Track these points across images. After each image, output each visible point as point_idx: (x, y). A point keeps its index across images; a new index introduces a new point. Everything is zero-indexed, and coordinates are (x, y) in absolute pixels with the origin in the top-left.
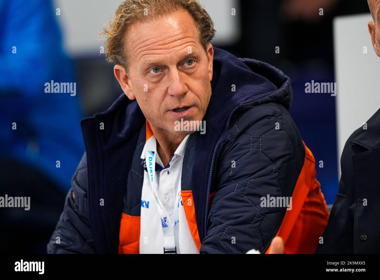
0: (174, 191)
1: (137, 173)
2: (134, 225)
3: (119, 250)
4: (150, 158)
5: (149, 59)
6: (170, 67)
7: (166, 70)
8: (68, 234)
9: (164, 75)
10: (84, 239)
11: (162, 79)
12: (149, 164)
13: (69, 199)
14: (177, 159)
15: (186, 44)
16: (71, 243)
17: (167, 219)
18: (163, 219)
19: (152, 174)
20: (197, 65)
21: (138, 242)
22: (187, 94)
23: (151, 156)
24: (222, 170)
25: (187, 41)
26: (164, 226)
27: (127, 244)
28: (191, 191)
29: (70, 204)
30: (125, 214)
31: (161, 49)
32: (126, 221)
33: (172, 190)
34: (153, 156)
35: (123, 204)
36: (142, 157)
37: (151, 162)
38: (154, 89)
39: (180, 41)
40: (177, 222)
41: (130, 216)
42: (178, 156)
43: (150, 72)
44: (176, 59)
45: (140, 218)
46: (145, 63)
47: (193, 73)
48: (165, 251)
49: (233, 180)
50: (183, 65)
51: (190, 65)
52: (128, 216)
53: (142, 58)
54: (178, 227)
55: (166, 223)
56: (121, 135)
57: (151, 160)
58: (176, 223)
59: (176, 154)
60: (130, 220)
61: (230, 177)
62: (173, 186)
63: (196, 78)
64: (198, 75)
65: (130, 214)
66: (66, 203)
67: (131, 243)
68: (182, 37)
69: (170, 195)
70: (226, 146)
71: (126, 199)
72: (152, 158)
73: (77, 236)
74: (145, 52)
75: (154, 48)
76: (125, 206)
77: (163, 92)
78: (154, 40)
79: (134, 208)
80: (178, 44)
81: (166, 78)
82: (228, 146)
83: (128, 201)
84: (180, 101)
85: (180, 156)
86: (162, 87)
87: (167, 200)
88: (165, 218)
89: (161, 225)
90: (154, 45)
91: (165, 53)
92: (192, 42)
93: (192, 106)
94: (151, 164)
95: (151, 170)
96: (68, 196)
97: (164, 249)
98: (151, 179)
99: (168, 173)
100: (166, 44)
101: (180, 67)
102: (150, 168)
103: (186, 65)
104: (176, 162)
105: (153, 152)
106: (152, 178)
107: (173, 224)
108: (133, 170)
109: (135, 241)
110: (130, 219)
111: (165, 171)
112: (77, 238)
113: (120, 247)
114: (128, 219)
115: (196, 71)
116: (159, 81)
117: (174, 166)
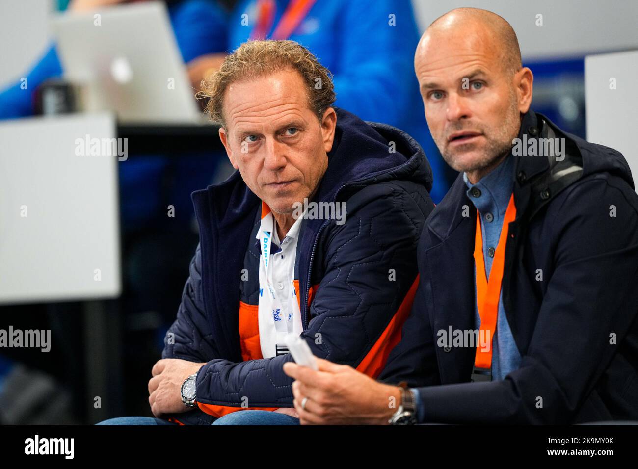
0: (288, 278)
1: (255, 255)
2: (253, 315)
3: (241, 344)
4: (265, 239)
5: (243, 126)
6: (266, 136)
7: (263, 140)
8: (185, 328)
9: (261, 144)
10: (201, 336)
11: (258, 149)
12: (264, 246)
13: (188, 284)
14: (291, 241)
15: (285, 112)
16: (188, 339)
17: (280, 312)
18: (275, 311)
19: (266, 258)
20: (301, 134)
21: (257, 336)
22: (286, 167)
23: (267, 237)
24: (327, 258)
25: (287, 108)
26: (277, 319)
27: (248, 337)
28: (298, 281)
29: (188, 293)
30: (244, 303)
31: (255, 116)
32: (244, 309)
33: (286, 277)
34: (269, 237)
35: (240, 291)
36: (257, 237)
37: (266, 244)
38: (250, 159)
39: (277, 107)
40: (291, 315)
41: (248, 305)
42: (290, 239)
43: (246, 140)
44: (273, 128)
45: (258, 307)
46: (238, 132)
47: (295, 144)
48: (278, 348)
49: (338, 267)
50: (285, 133)
51: (293, 133)
52: (246, 304)
53: (237, 124)
54: (292, 321)
55: (279, 315)
56: (238, 211)
57: (266, 242)
58: (290, 317)
59: (288, 237)
60: (248, 310)
61: (334, 263)
62: (288, 273)
63: (298, 150)
64: (302, 146)
65: (248, 303)
66: (184, 291)
67: (252, 336)
68: (280, 104)
69: (285, 282)
70: (332, 230)
71: (243, 286)
72: (267, 239)
73: (194, 331)
74: (239, 119)
75: (249, 114)
76: (242, 293)
77: (258, 164)
78: (248, 105)
79: (252, 296)
80: (275, 112)
81: (262, 148)
82: (335, 229)
83: (245, 287)
84: (277, 176)
85: (293, 239)
86: (258, 157)
87: (282, 288)
88: (278, 310)
89: (273, 319)
90: (249, 111)
91: (260, 121)
92: (296, 109)
93: (293, 181)
94: (266, 246)
95: (265, 253)
96: (188, 281)
97: (276, 347)
98: (265, 264)
99: (282, 257)
100: (261, 111)
101: (279, 137)
102: (265, 251)
103: (288, 133)
104: (290, 244)
105: (269, 233)
106: (266, 262)
107: (287, 317)
108: (250, 251)
109: (256, 335)
110: (248, 308)
111: (278, 254)
112: (193, 334)
113: (241, 341)
114: (246, 308)
115: (298, 142)
116: (255, 151)
117: (288, 249)
